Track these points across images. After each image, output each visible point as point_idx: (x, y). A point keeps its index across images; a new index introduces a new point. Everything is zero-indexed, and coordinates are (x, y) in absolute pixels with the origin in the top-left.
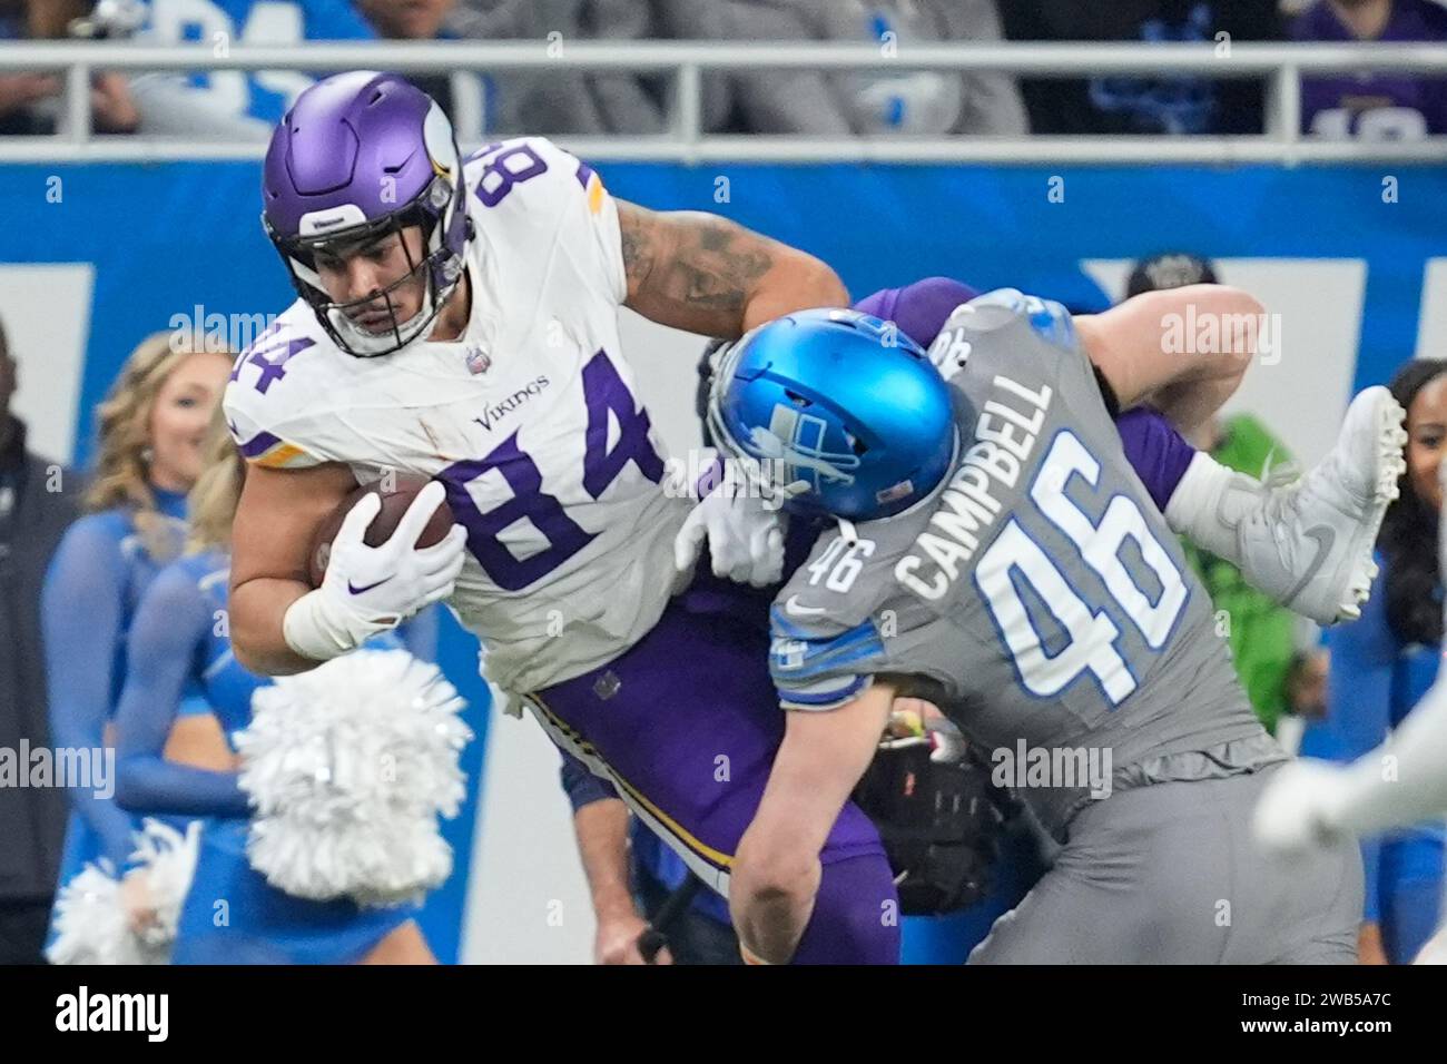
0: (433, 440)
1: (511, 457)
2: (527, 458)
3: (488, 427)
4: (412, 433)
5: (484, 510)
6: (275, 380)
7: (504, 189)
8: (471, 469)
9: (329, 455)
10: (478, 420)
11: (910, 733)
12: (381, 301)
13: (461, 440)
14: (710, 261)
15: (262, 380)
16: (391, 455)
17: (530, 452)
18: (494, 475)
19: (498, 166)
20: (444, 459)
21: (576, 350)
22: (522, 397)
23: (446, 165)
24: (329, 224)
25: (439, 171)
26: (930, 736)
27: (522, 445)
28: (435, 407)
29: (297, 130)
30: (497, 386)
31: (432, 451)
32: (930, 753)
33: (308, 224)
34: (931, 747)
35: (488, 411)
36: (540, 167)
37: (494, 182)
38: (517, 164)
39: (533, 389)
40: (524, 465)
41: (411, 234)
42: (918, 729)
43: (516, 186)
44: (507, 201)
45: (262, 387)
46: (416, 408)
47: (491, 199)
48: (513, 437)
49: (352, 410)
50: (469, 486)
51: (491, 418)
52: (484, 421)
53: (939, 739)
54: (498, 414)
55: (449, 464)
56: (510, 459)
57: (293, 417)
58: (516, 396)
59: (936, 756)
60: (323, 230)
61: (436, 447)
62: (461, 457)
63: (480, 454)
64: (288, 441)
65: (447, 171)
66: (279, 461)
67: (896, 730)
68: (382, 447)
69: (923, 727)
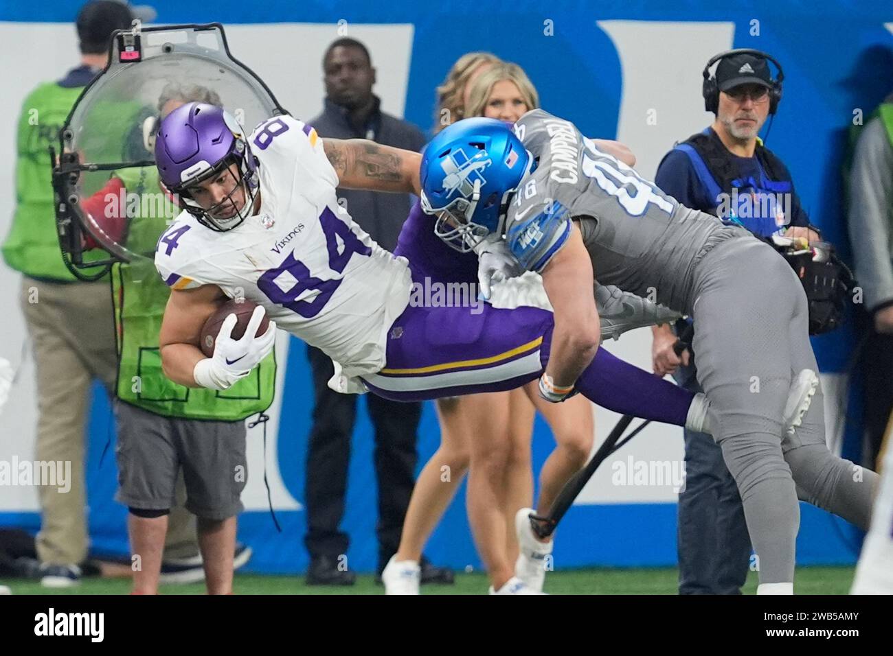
0: (253, 263)
1: (293, 263)
2: (299, 263)
3: (278, 252)
4: (243, 261)
5: (286, 290)
6: (174, 249)
7: (269, 141)
8: (274, 273)
9: (206, 280)
10: (273, 250)
11: (803, 248)
12: (228, 201)
13: (267, 260)
14: (372, 159)
15: (168, 249)
16: (234, 274)
17: (301, 260)
18: (286, 274)
19: (266, 131)
20: (260, 271)
21: (315, 208)
22: (292, 235)
23: (239, 133)
24: (194, 172)
25: (236, 136)
26: (812, 249)
27: (296, 257)
28: (251, 247)
29: (167, 136)
30: (280, 233)
31: (255, 268)
32: (812, 257)
33: (185, 176)
34: (813, 254)
35: (277, 244)
36: (285, 128)
37: (264, 138)
38: (274, 128)
39: (297, 230)
40: (300, 266)
41: (233, 168)
42: (806, 247)
43: (274, 138)
44: (271, 145)
45: (169, 252)
46: (242, 249)
47: (264, 146)
48: (292, 254)
49: (211, 257)
50: (275, 281)
51: (279, 247)
52: (276, 249)
53: (816, 250)
54: (282, 245)
55: (263, 273)
56: (292, 265)
57: (185, 264)
58: (289, 235)
59: (815, 259)
60: (191, 176)
61: (255, 266)
62: (268, 268)
63: (277, 266)
64: (184, 276)
65: (239, 135)
66: (183, 286)
67: (796, 246)
68: (229, 272)
69: (808, 245)
